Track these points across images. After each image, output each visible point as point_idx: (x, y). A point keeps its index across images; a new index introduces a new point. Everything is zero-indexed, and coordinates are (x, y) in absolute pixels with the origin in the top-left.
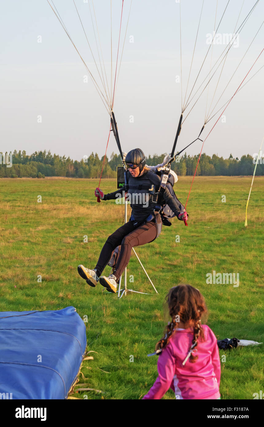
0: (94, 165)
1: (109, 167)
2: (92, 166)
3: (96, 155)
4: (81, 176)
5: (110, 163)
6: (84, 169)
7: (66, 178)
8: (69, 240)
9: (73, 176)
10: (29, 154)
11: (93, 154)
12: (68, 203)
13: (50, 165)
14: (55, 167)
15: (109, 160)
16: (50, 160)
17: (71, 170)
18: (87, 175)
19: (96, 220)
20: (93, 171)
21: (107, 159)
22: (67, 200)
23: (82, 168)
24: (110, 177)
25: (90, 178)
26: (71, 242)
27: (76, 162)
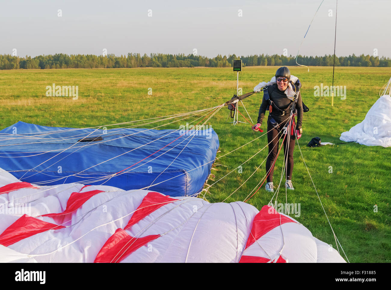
0: (220, 60)
1: (227, 62)
2: (218, 61)
3: (221, 56)
4: (213, 66)
5: (228, 60)
6: (214, 63)
7: (205, 67)
8: (208, 98)
9: (209, 66)
10: (186, 55)
11: (219, 55)
12: (206, 80)
13: (197, 61)
14: (200, 61)
15: (227, 58)
16: (197, 58)
17: (208, 63)
18: (216, 66)
19: (221, 88)
20: (219, 64)
21: (226, 58)
22: (206, 78)
23: (213, 62)
24: (228, 67)
25: (217, 67)
26: (209, 99)
27: (210, 59)
